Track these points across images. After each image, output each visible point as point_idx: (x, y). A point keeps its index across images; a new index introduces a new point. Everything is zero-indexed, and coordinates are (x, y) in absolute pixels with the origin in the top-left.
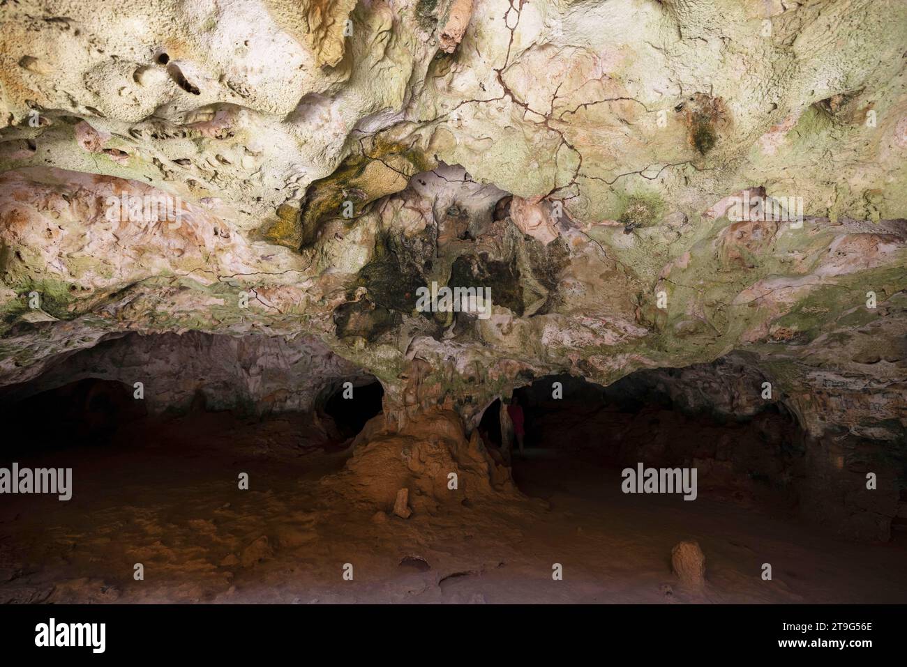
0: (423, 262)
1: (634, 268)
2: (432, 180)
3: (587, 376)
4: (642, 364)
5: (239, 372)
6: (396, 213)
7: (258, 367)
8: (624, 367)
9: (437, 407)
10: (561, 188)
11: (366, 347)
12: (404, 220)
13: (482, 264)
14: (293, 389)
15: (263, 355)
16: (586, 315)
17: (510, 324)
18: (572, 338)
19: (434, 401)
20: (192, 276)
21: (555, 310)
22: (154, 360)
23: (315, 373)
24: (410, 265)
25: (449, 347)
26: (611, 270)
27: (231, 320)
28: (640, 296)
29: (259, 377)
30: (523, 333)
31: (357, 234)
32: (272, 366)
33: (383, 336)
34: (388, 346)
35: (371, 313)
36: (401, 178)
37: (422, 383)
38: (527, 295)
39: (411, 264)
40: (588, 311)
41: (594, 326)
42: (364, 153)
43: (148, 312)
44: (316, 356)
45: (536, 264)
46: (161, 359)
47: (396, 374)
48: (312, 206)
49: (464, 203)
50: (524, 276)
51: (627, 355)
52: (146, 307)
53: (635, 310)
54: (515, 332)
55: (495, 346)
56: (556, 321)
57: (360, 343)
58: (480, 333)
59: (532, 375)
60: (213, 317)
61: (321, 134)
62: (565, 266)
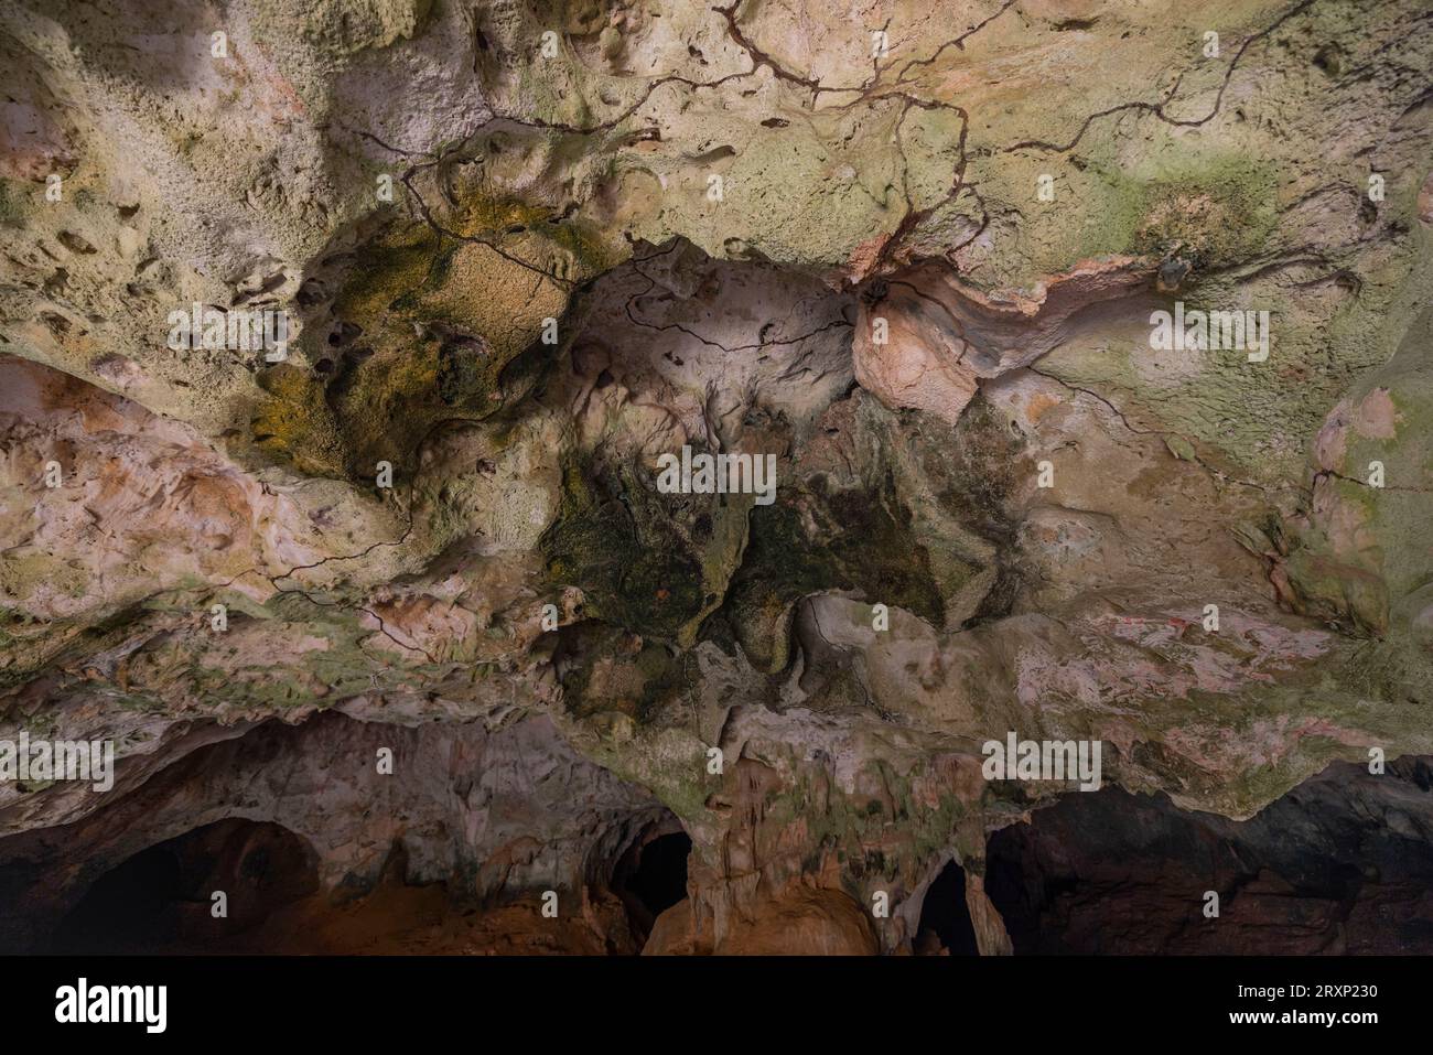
0: (692, 519)
1: (1224, 443)
2: (694, 352)
3: (1176, 791)
4: (1340, 747)
5: (453, 802)
6: (613, 415)
7: (482, 792)
8: (1284, 759)
9: (804, 883)
10: (931, 211)
11: (635, 737)
12: (634, 429)
13: (820, 506)
14: (544, 837)
15: (492, 766)
16: (1119, 610)
17: (938, 663)
18: (1099, 682)
19: (793, 866)
20: (237, 586)
21: (1029, 604)
22: (335, 781)
23: (580, 801)
24: (662, 528)
25: (811, 728)
26: (1154, 465)
27: (356, 684)
28: (1271, 528)
29: (485, 812)
30: (971, 680)
31: (521, 458)
32: (507, 788)
33: (667, 709)
34: (680, 730)
35: (635, 658)
36: (546, 285)
37: (763, 818)
38: (941, 566)
39: (665, 525)
40: (1121, 596)
41: (1154, 640)
42: (430, 220)
43: (185, 670)
44: (579, 765)
45: (944, 481)
46: (344, 780)
47: (701, 797)
48: (365, 376)
49: (776, 399)
50: (923, 517)
51: (1282, 720)
52: (179, 659)
53: (1268, 575)
54: (954, 679)
55: (911, 718)
56: (1045, 637)
57: (623, 727)
58: (870, 690)
59: (1021, 792)
60: (315, 678)
61: (240, 123)
62: (1023, 478)
